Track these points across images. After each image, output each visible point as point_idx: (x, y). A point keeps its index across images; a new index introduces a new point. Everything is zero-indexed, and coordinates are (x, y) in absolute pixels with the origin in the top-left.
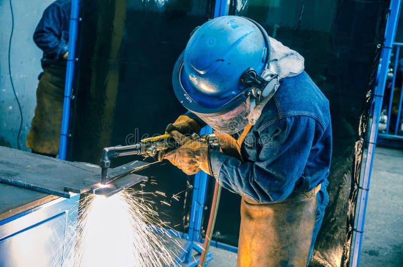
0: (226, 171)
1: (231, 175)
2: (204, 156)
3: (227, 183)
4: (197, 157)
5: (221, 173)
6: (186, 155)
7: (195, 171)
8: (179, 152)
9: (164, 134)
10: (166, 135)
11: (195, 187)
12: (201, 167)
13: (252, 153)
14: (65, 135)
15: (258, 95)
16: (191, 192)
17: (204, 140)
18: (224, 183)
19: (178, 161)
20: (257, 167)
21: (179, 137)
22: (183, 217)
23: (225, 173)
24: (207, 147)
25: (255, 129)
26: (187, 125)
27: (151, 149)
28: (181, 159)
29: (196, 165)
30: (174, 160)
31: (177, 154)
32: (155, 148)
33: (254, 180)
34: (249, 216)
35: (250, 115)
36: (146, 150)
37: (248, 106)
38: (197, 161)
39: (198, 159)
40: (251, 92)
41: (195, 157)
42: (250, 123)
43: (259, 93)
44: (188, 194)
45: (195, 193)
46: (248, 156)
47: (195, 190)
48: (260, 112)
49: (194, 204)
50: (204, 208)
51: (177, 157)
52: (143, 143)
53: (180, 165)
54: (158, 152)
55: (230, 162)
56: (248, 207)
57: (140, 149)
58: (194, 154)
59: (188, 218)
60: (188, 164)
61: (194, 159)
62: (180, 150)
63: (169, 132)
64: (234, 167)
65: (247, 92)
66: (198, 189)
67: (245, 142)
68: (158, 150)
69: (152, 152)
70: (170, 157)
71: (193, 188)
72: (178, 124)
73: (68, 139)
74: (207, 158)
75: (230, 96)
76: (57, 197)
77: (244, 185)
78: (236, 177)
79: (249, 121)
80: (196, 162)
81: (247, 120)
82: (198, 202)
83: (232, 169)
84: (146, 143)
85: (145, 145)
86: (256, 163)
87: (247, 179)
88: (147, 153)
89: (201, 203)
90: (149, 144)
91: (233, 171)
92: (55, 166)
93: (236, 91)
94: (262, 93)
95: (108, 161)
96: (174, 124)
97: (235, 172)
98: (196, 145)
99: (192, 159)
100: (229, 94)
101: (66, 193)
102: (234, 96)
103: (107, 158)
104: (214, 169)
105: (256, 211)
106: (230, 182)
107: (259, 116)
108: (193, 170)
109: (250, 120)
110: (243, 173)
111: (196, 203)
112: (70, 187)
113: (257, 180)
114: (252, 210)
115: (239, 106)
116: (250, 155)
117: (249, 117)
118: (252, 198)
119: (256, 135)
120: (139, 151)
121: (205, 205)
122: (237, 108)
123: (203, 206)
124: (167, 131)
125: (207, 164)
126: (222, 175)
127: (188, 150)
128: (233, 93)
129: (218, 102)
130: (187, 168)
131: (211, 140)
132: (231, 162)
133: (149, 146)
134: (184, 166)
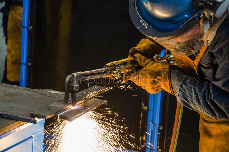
0: (184, 90)
1: (189, 94)
2: (165, 76)
3: (186, 102)
4: (159, 77)
5: (181, 92)
6: (148, 76)
7: (157, 90)
8: (142, 74)
9: (127, 57)
10: (129, 59)
11: (149, 108)
12: (162, 87)
13: (208, 73)
14: (25, 64)
15: (211, 17)
16: (146, 113)
17: (165, 61)
18: (183, 101)
19: (141, 82)
20: (214, 86)
21: (141, 60)
22: (139, 138)
23: (184, 91)
24: (168, 67)
25: (210, 50)
26: (148, 47)
27: (115, 72)
28: (144, 79)
29: (158, 85)
30: (138, 81)
31: (140, 75)
32: (119, 71)
33: (210, 98)
34: (208, 134)
35: (205, 36)
36: (111, 73)
37: (202, 28)
38: (158, 81)
39: (159, 80)
40: (204, 14)
41: (157, 78)
42: (205, 44)
43: (212, 14)
44: (143, 115)
45: (150, 114)
46: (205, 76)
47: (149, 111)
48: (214, 33)
49: (149, 124)
50: (159, 128)
51: (140, 78)
52: (108, 66)
53: (143, 85)
54: (122, 74)
55: (188, 81)
56: (206, 124)
57: (105, 72)
58: (155, 74)
59: (144, 138)
60: (151, 84)
61: (156, 80)
62: (142, 71)
63: (132, 55)
64: (193, 86)
65: (199, 15)
66: (153, 110)
67: (201, 63)
68: (122, 72)
69: (117, 75)
70: (133, 79)
71: (148, 109)
72: (140, 47)
73: (28, 68)
74: (168, 78)
75: (183, 19)
76: (24, 123)
77: (201, 103)
78: (194, 96)
79: (204, 43)
80: (158, 83)
81: (202, 41)
82: (153, 123)
83: (191, 88)
84: (110, 67)
85: (109, 68)
86: (213, 82)
87: (204, 97)
88: (113, 76)
89: (156, 124)
90: (114, 67)
91: (191, 90)
92: (21, 94)
93: (188, 14)
94: (214, 15)
95: (77, 85)
96: (136, 48)
97: (193, 91)
98: (158, 66)
99: (154, 79)
100: (182, 18)
101: (33, 119)
102: (187, 19)
103: (75, 82)
104: (174, 88)
105: (215, 129)
106: (189, 100)
107: (214, 37)
108: (155, 89)
109: (205, 40)
110: (200, 91)
111: (151, 123)
112: (36, 113)
113: (214, 98)
114: (210, 128)
115: (192, 28)
116: (207, 75)
117: (204, 38)
118: (210, 116)
119: (211, 55)
120: (105, 75)
121: (160, 125)
122: (191, 31)
123: (158, 126)
124: (130, 55)
125: (168, 83)
126: (181, 94)
127: (149, 71)
128: (186, 16)
129: (172, 26)
130: (150, 88)
131: (171, 61)
132: (190, 82)
133: (114, 69)
134: (147, 86)
